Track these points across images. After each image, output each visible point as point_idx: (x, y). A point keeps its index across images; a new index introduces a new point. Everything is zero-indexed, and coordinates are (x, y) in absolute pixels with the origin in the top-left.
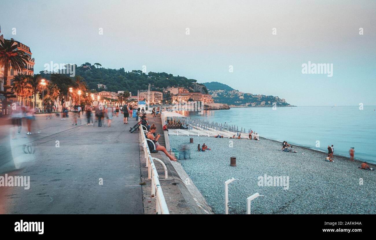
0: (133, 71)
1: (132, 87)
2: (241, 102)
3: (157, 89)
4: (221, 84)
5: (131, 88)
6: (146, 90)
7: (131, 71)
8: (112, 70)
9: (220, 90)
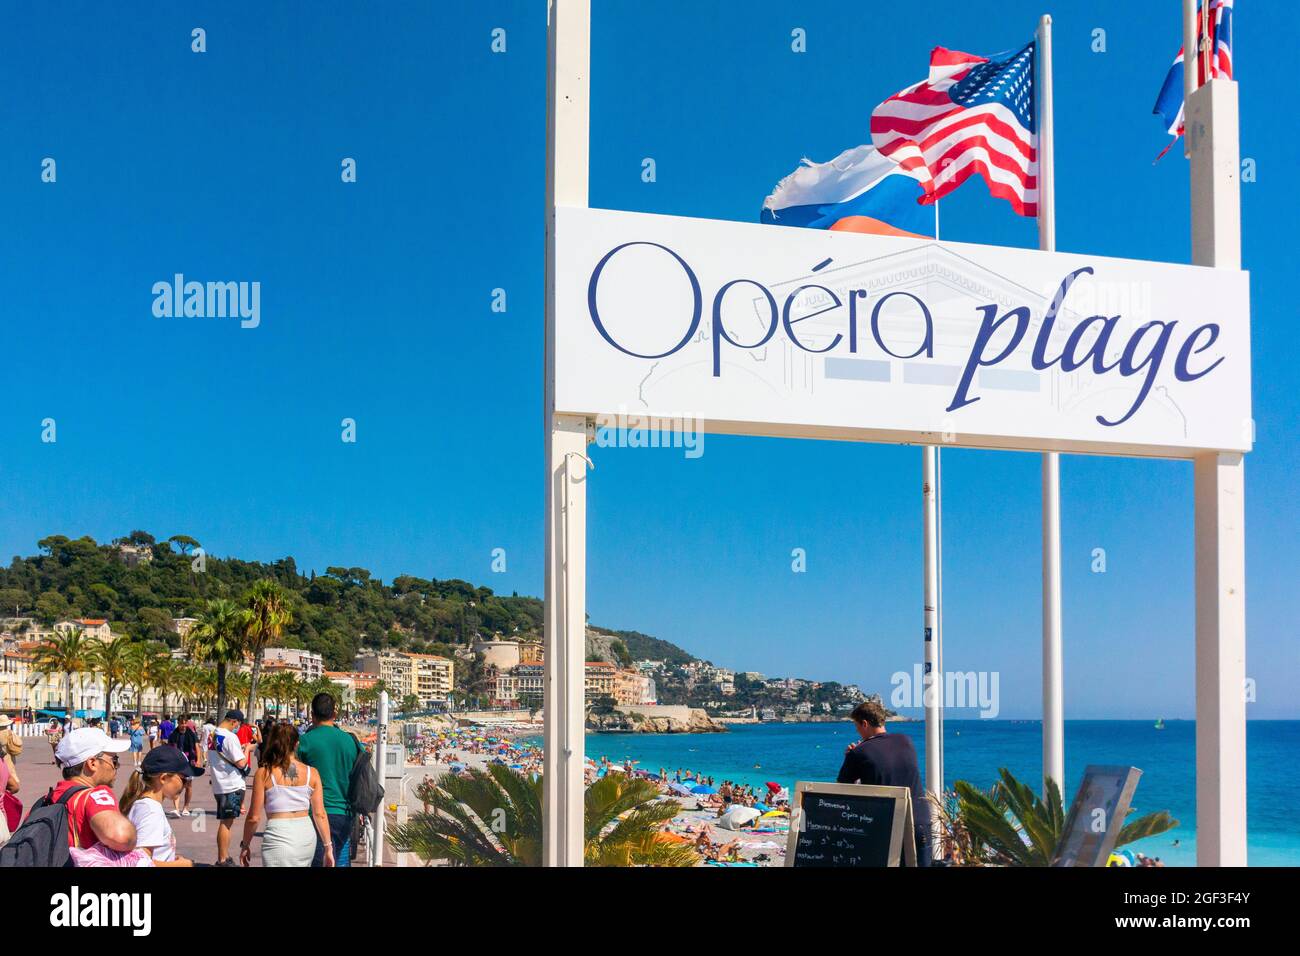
0: (329, 570)
1: (327, 633)
2: (724, 704)
3: (429, 647)
4: (650, 639)
5: (322, 638)
6: (384, 651)
7: (320, 573)
8: (243, 563)
9: (648, 661)
